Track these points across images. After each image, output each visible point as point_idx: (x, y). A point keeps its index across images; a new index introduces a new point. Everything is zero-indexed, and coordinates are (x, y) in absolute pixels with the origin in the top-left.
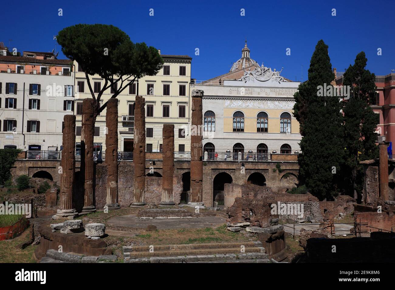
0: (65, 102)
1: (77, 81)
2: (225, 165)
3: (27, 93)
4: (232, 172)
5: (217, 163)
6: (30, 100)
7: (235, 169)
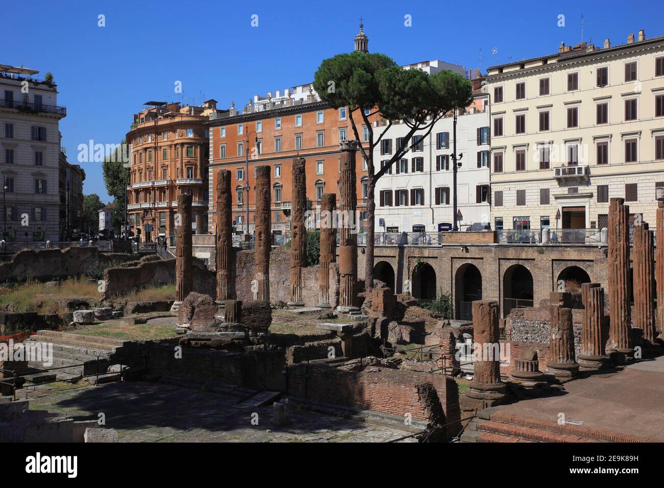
0: (479, 154)
1: (493, 118)
2: (576, 253)
3: (434, 146)
4: (589, 266)
5: (560, 248)
6: (438, 157)
7: (592, 261)
